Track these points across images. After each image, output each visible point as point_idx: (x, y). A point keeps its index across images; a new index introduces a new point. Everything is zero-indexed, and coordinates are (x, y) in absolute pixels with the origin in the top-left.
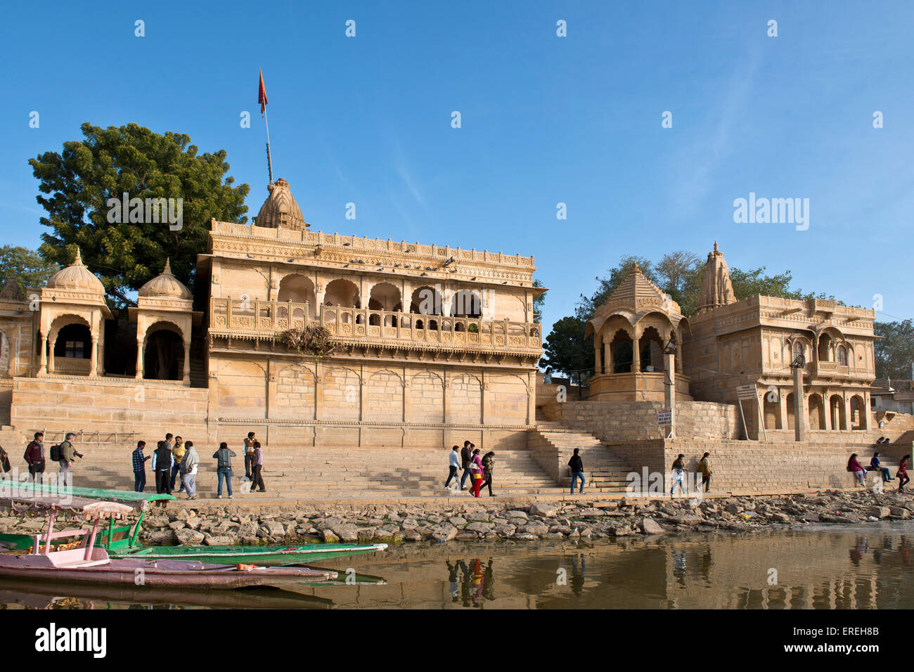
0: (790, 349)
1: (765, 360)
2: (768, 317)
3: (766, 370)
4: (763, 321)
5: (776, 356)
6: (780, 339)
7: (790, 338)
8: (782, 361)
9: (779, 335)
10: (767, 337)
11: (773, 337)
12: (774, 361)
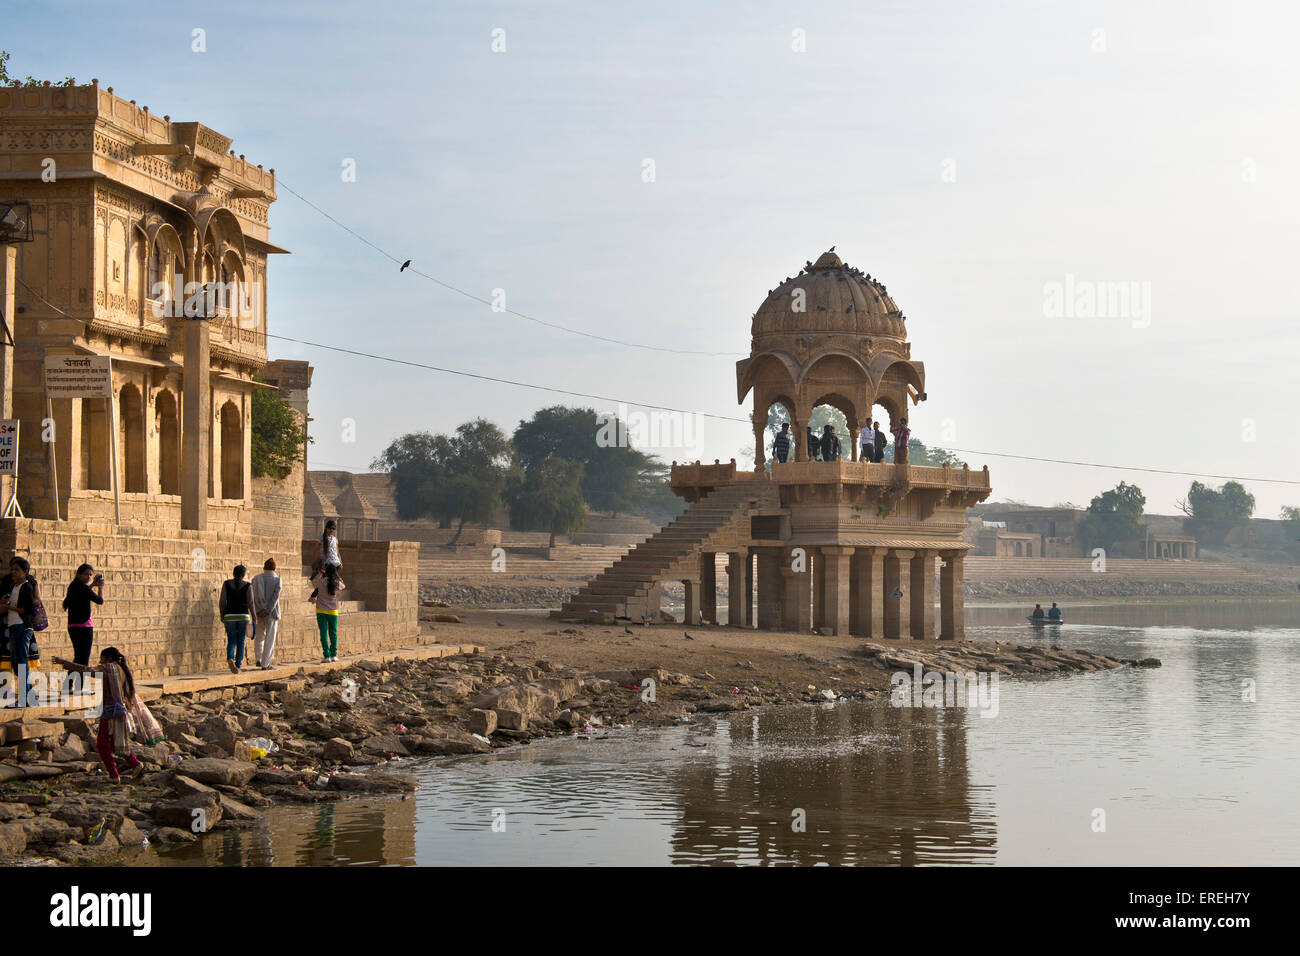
0: (141, 256)
1: (98, 285)
2: (106, 155)
3: (101, 313)
4: (99, 166)
5: (115, 276)
6: (124, 222)
7: (142, 223)
8: (126, 291)
9: (123, 212)
10: (104, 214)
11: (114, 216)
12: (116, 288)
